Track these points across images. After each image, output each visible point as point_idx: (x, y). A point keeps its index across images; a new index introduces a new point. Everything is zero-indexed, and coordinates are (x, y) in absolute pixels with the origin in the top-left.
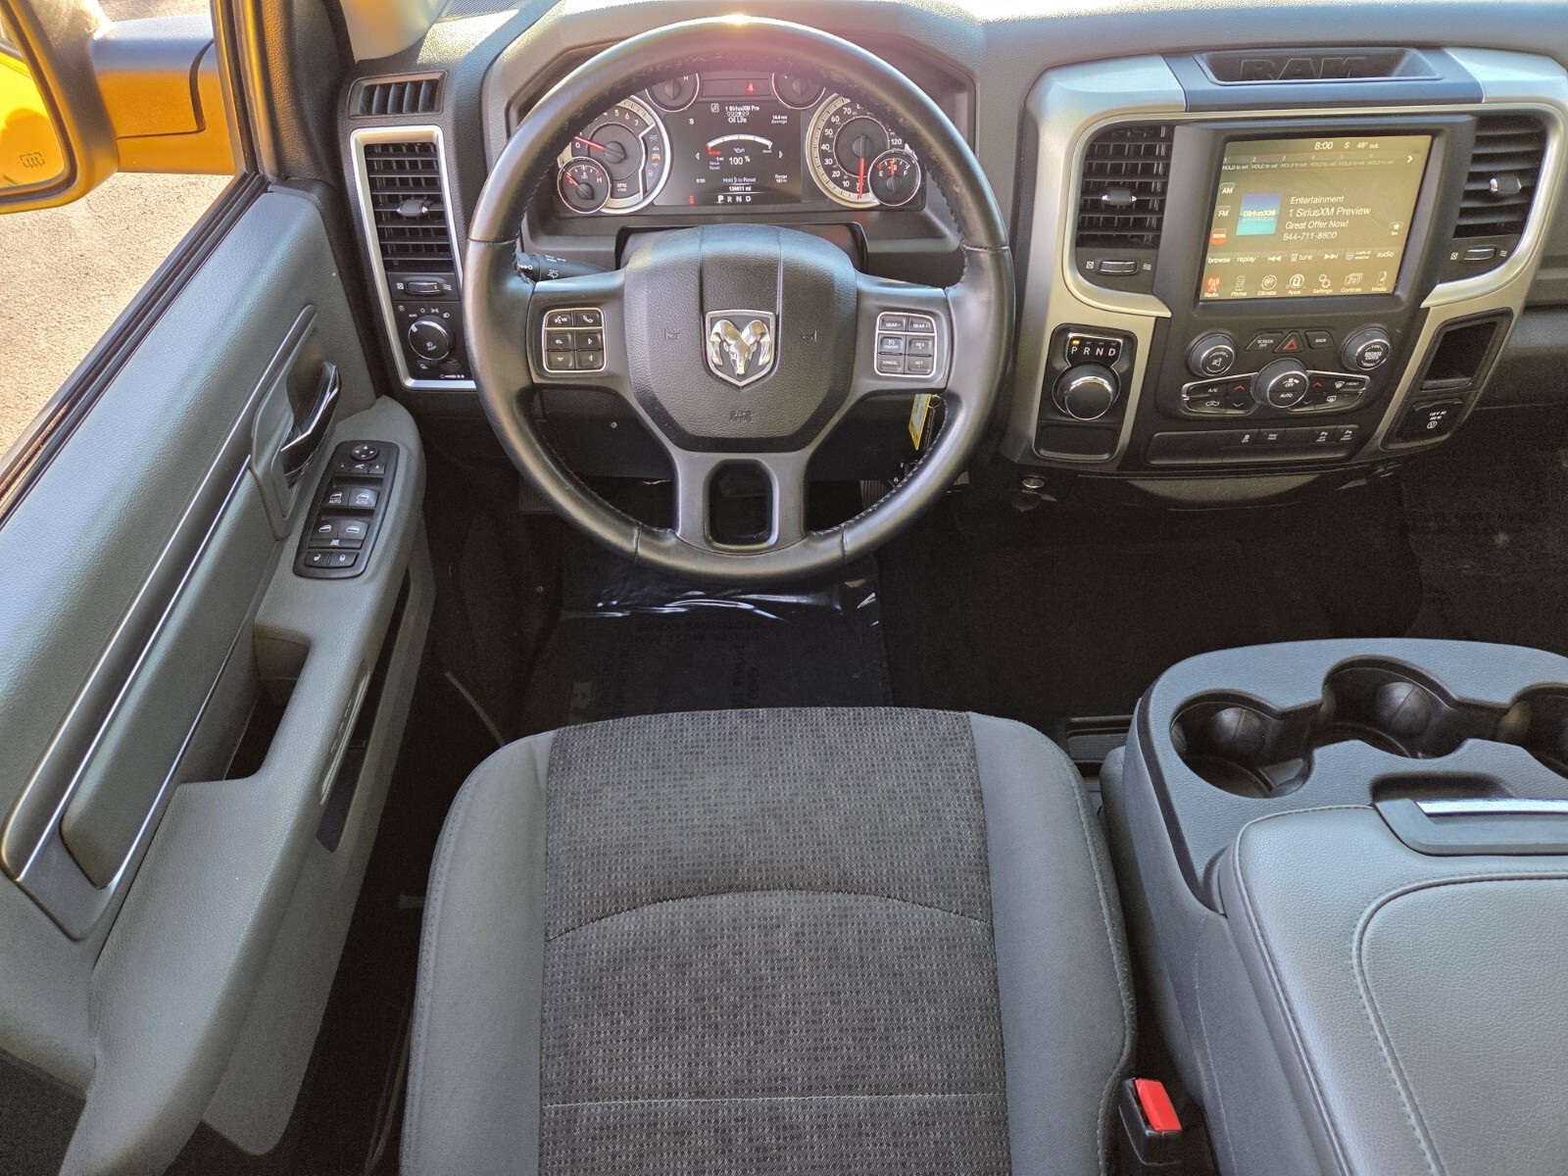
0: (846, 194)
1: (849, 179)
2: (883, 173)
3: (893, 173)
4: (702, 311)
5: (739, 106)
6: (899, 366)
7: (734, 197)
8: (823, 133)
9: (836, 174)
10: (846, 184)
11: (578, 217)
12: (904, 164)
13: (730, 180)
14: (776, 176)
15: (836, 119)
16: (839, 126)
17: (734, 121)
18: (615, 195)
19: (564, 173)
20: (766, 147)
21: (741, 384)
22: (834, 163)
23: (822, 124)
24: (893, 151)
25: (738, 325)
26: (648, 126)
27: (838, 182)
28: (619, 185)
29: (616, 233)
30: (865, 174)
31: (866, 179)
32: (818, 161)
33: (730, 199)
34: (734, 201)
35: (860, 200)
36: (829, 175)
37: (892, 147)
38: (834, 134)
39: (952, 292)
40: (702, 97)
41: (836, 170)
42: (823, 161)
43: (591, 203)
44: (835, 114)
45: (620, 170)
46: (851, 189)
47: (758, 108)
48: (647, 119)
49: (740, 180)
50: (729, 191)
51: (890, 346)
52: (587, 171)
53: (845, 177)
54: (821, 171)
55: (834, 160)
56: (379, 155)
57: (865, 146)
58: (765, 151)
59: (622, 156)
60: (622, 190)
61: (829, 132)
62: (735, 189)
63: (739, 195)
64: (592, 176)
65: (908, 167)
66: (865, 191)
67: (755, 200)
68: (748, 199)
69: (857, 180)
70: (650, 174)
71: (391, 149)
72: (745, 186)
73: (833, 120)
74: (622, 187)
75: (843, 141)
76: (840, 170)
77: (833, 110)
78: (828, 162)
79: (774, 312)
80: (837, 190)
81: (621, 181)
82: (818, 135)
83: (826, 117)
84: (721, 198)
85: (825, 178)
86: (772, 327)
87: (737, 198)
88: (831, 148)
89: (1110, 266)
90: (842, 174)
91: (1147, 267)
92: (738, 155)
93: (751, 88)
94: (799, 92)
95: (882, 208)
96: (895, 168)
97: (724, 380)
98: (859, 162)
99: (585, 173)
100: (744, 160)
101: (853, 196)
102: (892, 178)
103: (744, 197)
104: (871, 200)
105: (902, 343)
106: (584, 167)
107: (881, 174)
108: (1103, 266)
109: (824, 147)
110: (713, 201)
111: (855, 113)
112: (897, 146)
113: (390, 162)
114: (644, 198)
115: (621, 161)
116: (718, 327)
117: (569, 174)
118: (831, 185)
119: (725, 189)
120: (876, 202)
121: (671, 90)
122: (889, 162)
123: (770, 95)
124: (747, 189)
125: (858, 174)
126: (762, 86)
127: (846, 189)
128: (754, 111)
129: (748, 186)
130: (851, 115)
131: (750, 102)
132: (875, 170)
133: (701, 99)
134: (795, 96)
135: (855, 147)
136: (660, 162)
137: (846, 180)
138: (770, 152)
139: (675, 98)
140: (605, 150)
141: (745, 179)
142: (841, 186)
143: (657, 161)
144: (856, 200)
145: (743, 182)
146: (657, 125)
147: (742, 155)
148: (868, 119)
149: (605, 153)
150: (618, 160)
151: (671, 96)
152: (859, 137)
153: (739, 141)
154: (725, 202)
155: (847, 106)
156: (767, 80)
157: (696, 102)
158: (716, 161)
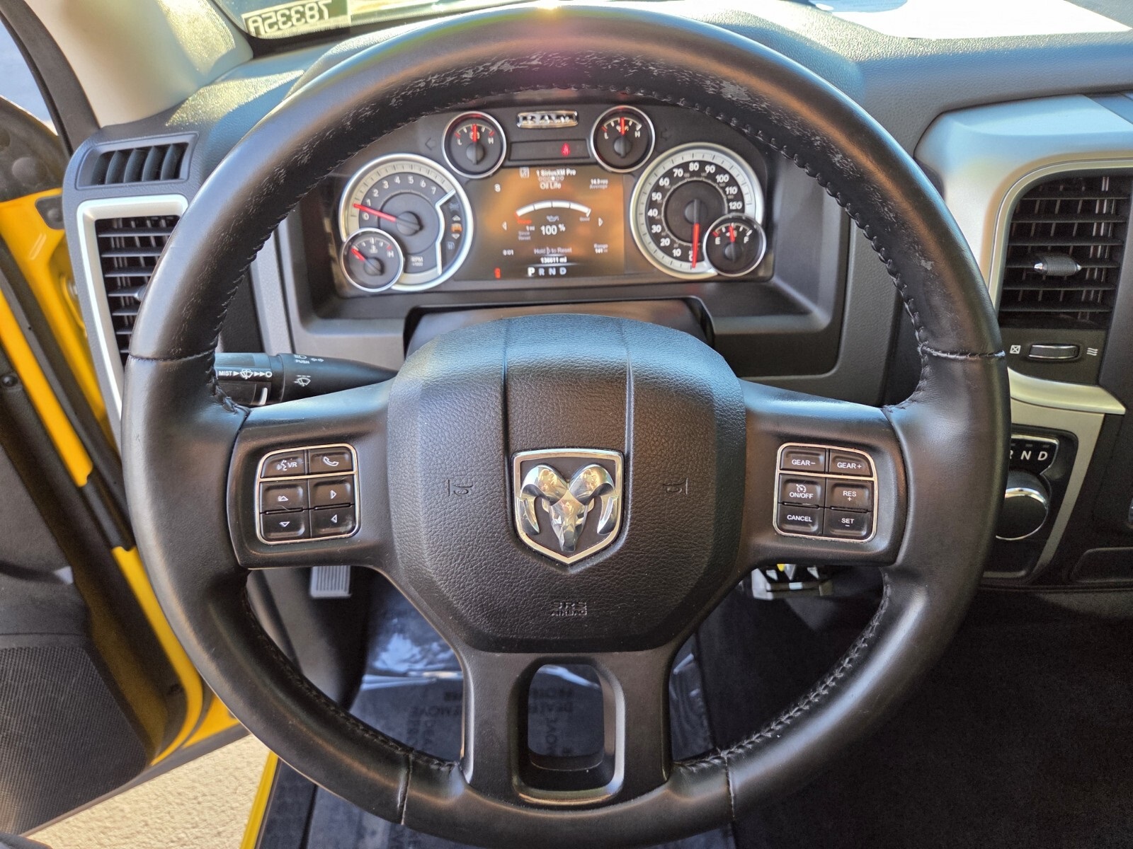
0: (677, 265)
1: (680, 247)
2: (721, 241)
3: (733, 240)
4: (508, 452)
5: (553, 170)
6: (813, 524)
7: (546, 269)
8: (650, 196)
9: (665, 242)
10: (677, 253)
11: (363, 296)
12: (744, 231)
13: (542, 251)
14: (595, 246)
15: (665, 182)
16: (668, 190)
17: (546, 186)
18: (409, 270)
19: (349, 247)
20: (584, 214)
21: (568, 561)
22: (663, 230)
23: (649, 188)
24: (730, 216)
25: (565, 470)
26: (446, 193)
27: (668, 251)
28: (413, 259)
29: (405, 314)
30: (700, 241)
31: (701, 247)
32: (644, 228)
33: (542, 272)
34: (547, 275)
35: (693, 270)
36: (658, 242)
37: (730, 211)
38: (663, 198)
39: (896, 413)
40: (509, 160)
41: (665, 237)
42: (650, 229)
43: (380, 280)
44: (664, 176)
45: (415, 243)
46: (684, 258)
47: (574, 172)
48: (445, 186)
49: (553, 250)
50: (540, 262)
51: (800, 492)
52: (377, 244)
53: (676, 246)
54: (648, 239)
55: (663, 227)
56: (118, 230)
57: (699, 211)
58: (582, 219)
59: (417, 227)
60: (417, 264)
61: (657, 197)
62: (547, 260)
63: (552, 267)
64: (384, 249)
65: (749, 232)
66: (699, 259)
67: (571, 272)
68: (563, 271)
69: (688, 249)
70: (450, 246)
71: (133, 224)
72: (559, 257)
73: (662, 183)
74: (417, 261)
75: (673, 205)
76: (669, 238)
77: (661, 171)
78: (657, 229)
79: (621, 452)
80: (667, 260)
81: (415, 254)
82: (644, 199)
83: (653, 180)
84: (531, 271)
85: (653, 247)
86: (619, 473)
87: (551, 270)
88: (659, 214)
89: (1040, 350)
90: (672, 242)
91: (1093, 352)
92: (551, 224)
93: (566, 150)
94: (622, 153)
95: (720, 278)
96: (735, 233)
97: (542, 555)
98: (692, 228)
99: (374, 247)
100: (558, 229)
101: (685, 266)
102: (732, 246)
103: (558, 269)
104: (706, 270)
105: (818, 489)
106: (372, 240)
107: (718, 241)
108: (1033, 351)
109: (651, 213)
110: (522, 273)
111: (687, 175)
112: (737, 210)
113: (133, 238)
114: (444, 272)
115: (416, 232)
116: (533, 477)
117: (355, 248)
118: (660, 254)
119: (536, 261)
120: (712, 272)
121: (474, 153)
122: (727, 228)
123: (589, 157)
124: (562, 260)
125: (691, 242)
126: (579, 147)
127: (676, 258)
128: (569, 174)
129: (563, 257)
130: (683, 178)
131: (565, 166)
132: (711, 238)
133: (508, 163)
134: (618, 157)
135: (687, 212)
136: (462, 233)
137: (676, 248)
138: (588, 219)
139: (478, 162)
140: (398, 221)
141: (559, 250)
142: (671, 255)
143: (457, 232)
144: (689, 271)
145: (557, 253)
146: (457, 193)
147: (556, 223)
148: (702, 182)
149: (398, 225)
150: (412, 232)
151: (474, 161)
152: (692, 201)
153: (552, 209)
154: (536, 275)
155: (678, 167)
156: (585, 140)
157: (502, 166)
158: (525, 230)
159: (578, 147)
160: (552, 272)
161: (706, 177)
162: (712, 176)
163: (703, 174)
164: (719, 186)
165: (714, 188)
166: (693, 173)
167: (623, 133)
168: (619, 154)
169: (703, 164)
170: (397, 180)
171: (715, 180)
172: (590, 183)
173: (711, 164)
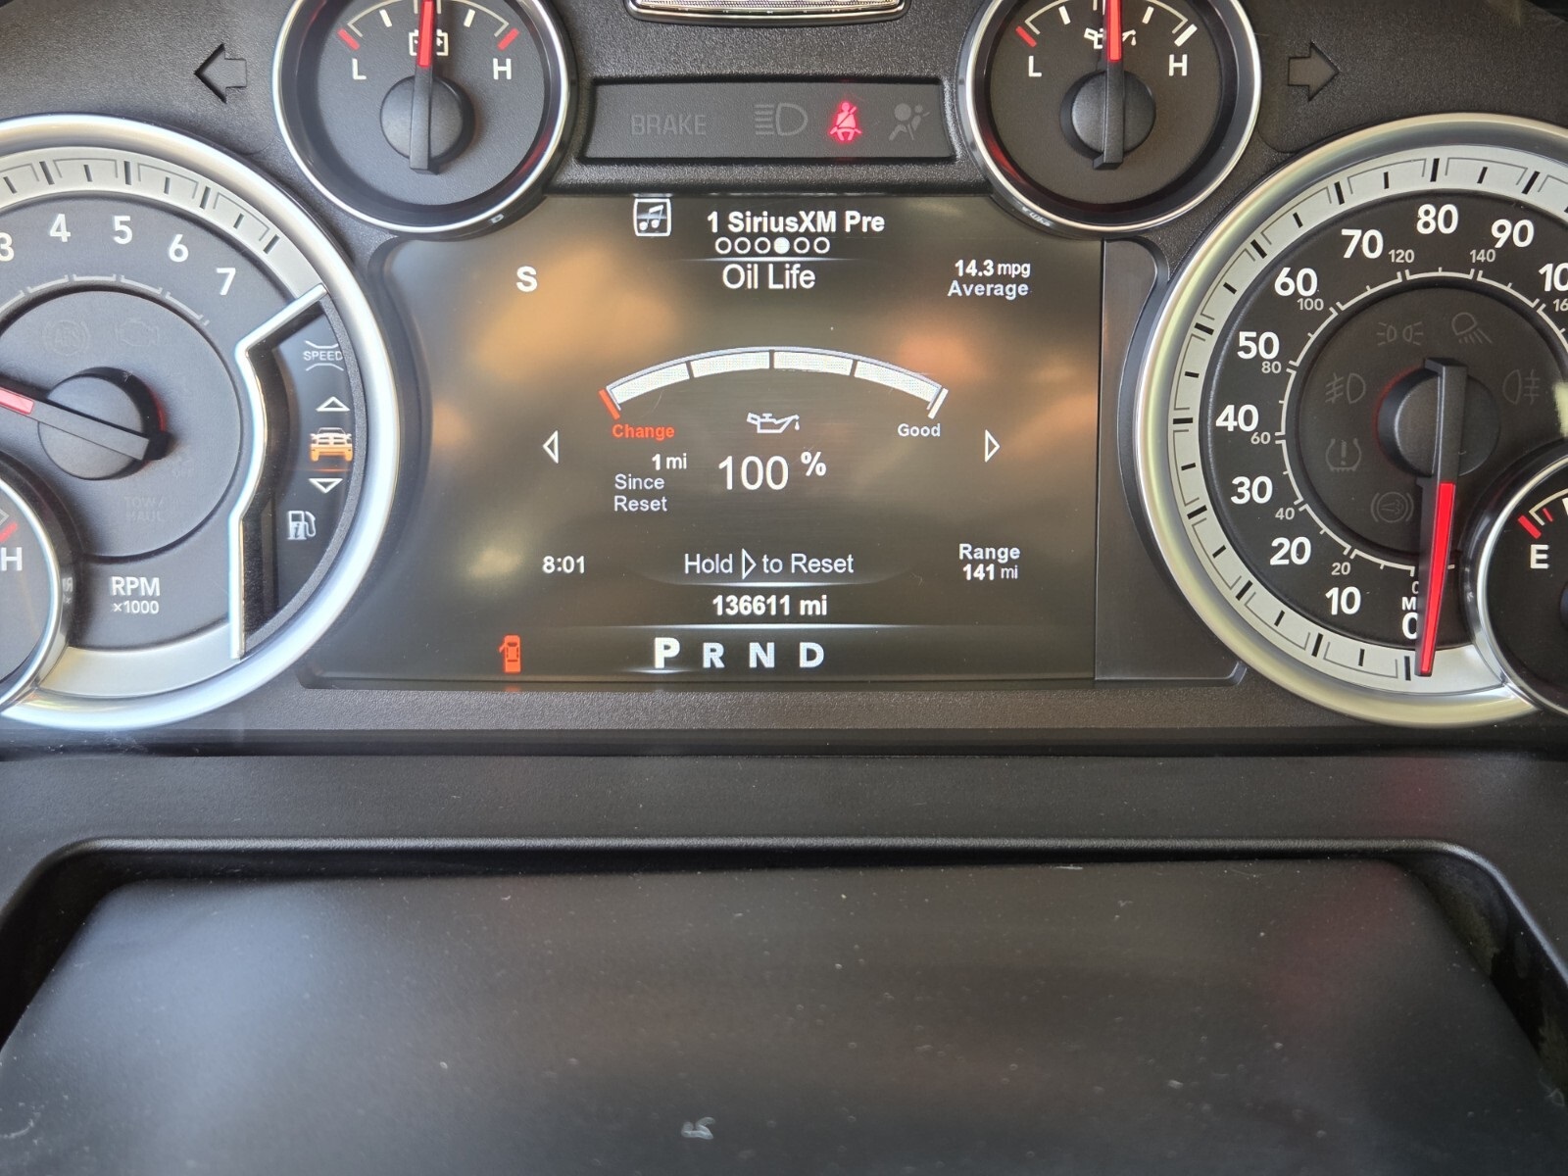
0: (1343, 654)
1: (1361, 575)
2: (1552, 557)
5: (781, 210)
7: (735, 645)
8: (1227, 345)
9: (1292, 551)
10: (1343, 600)
13: (719, 565)
14: (964, 550)
15: (1298, 285)
16: (1314, 319)
17: (749, 277)
20: (914, 409)
22: (1283, 496)
23: (1220, 308)
28: (119, 583)
30: (1462, 559)
31: (1455, 581)
32: (1197, 486)
33: (713, 655)
34: (736, 672)
35: (1419, 685)
36: (1254, 554)
38: (1286, 355)
40: (584, 160)
41: (1290, 530)
42: (1220, 491)
44: (1296, 256)
46: (1376, 626)
47: (878, 224)
48: (282, 262)
49: (767, 563)
50: (707, 614)
53: (1341, 568)
54: (1213, 532)
55: (1281, 484)
57: (1461, 420)
58: (905, 431)
59: (138, 446)
60: (133, 608)
61: (1260, 347)
62: (742, 605)
63: (763, 639)
66: (1455, 630)
67: (849, 660)
68: (811, 656)
70: (298, 527)
72: (797, 595)
73: (1284, 286)
74: (133, 592)
75: (1331, 384)
76: (1312, 532)
77: (1282, 235)
78: (1251, 490)
80: (1296, 631)
81: (125, 565)
82: (1200, 354)
83: (1246, 272)
84: (665, 648)
85: (1232, 569)
87: (755, 648)
88: (1268, 423)
90: (1325, 552)
92: (765, 447)
93: (846, 122)
94: (1106, 144)
100: (796, 467)
101: (1384, 663)
103: (786, 644)
107: (1541, 560)
109: (1229, 419)
111: (1407, 255)
114: (248, 654)
115: (133, 466)
119: (691, 604)
120: (1514, 698)
121: (418, 123)
123: (950, 159)
124: (806, 606)
125: (1414, 555)
126: (904, 111)
127: (1342, 625)
128: (857, 228)
129: (813, 594)
130: (1384, 267)
131: (836, 196)
132: (1513, 542)
133: (577, 173)
134: (1082, 162)
135: (1398, 420)
136: (353, 471)
137: (1342, 583)
138: (936, 431)
139: (437, 165)
140: (43, 411)
141: (797, 560)
142: (1316, 611)
143: (333, 463)
144: (1400, 685)
145: (786, 575)
146: (331, 294)
147: (787, 444)
148: (1472, 287)
149: (47, 432)
150: (120, 464)
151: (417, 156)
152: (1426, 375)
153: (771, 377)
154: (688, 673)
155: (1361, 217)
156: (936, 81)
157: (547, 186)
158: (648, 471)
159: (902, 112)
160: (763, 656)
161: (1489, 269)
162: (1519, 265)
163: (1480, 256)
164: (1549, 311)
165: (1529, 315)
166: (1433, 249)
167: (1115, 54)
168: (1093, 153)
169: (1479, 208)
170: (59, 228)
171: (1533, 285)
172: (953, 274)
173: (1515, 209)
